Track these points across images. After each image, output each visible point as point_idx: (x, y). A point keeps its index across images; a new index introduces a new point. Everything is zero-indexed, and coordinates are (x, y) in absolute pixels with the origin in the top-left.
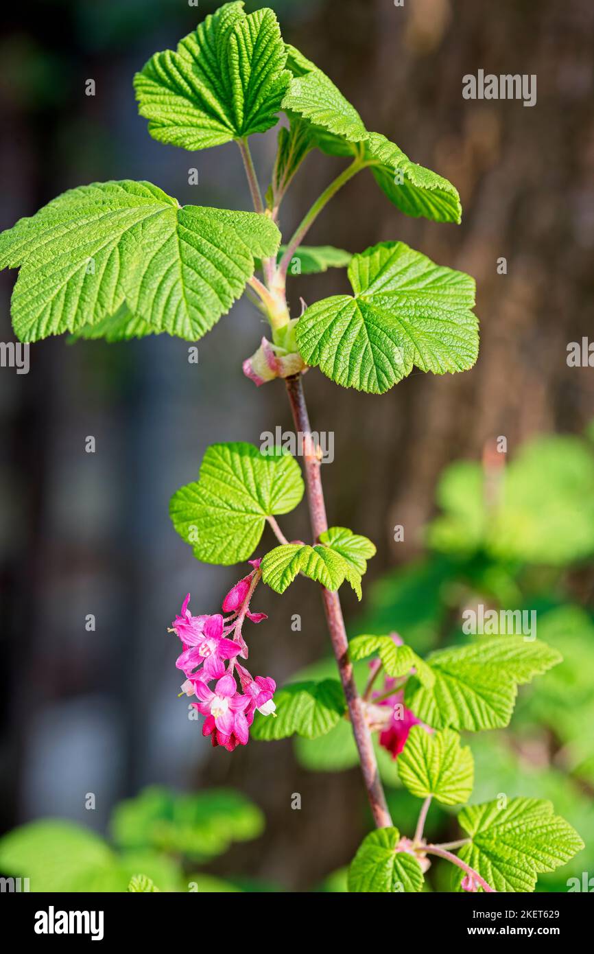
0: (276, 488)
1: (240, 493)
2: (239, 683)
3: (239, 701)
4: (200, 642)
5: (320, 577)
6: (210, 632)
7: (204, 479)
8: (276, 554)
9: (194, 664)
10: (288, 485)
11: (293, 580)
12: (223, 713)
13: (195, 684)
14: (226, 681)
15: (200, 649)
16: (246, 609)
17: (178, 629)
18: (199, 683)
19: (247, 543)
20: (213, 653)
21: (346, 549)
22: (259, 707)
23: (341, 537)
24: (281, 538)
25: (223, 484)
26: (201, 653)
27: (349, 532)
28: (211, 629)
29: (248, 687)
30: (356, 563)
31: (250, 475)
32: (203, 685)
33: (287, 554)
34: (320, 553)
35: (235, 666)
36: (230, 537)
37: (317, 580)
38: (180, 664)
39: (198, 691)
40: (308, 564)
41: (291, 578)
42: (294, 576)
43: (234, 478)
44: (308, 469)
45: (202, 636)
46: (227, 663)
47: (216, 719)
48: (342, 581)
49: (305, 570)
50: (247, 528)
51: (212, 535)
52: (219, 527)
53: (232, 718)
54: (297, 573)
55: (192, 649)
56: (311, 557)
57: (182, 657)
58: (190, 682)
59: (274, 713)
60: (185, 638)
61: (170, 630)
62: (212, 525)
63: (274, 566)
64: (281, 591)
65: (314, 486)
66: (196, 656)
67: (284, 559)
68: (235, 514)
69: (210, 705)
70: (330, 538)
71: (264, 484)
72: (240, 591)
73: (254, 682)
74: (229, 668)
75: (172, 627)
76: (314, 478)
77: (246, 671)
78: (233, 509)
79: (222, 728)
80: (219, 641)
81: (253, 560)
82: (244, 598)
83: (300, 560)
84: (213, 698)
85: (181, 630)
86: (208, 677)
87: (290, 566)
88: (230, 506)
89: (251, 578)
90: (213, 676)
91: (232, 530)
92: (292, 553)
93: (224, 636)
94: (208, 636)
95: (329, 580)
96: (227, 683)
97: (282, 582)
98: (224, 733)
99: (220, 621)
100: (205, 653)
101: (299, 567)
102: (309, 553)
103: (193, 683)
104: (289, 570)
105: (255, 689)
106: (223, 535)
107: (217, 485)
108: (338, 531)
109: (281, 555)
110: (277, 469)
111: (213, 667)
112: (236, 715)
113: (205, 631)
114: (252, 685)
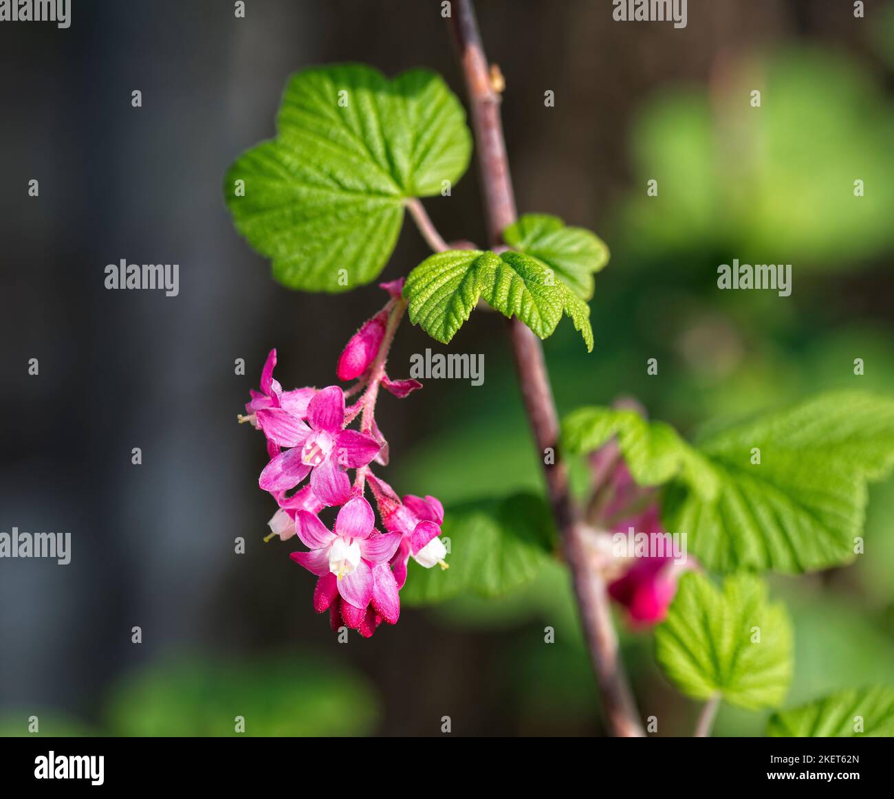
0: (421, 148)
1: (354, 159)
2: (377, 510)
3: (379, 544)
4: (301, 438)
5: (518, 311)
6: (319, 419)
7: (288, 135)
8: (433, 270)
9: (292, 481)
10: (442, 140)
11: (467, 317)
12: (351, 567)
13: (297, 518)
14: (354, 509)
15: (303, 452)
16: (380, 374)
17: (261, 417)
18: (303, 515)
19: (371, 250)
20: (327, 458)
21: (555, 255)
22: (416, 552)
23: (543, 233)
24: (434, 239)
25: (321, 144)
26: (306, 460)
27: (556, 223)
28: (321, 412)
29: (393, 516)
30: (573, 279)
31: (373, 124)
32: (313, 517)
33: (453, 269)
34: (514, 266)
35: (368, 478)
36: (339, 242)
37: (514, 316)
38: (265, 482)
39: (302, 531)
40: (495, 287)
41: (464, 314)
42: (470, 310)
43: (344, 132)
44: (478, 110)
45: (306, 427)
46: (352, 475)
47: (338, 579)
48: (560, 316)
49: (489, 297)
50: (371, 222)
51: (306, 238)
52: (319, 223)
53: (368, 577)
54: (475, 303)
55: (287, 452)
56: (498, 273)
57: (269, 468)
58: (287, 515)
59: (443, 563)
60: (274, 434)
61: (242, 419)
62: (306, 219)
63: (431, 292)
64: (446, 338)
65: (489, 142)
66: (296, 464)
67: (448, 278)
68: (347, 197)
69: (328, 555)
70: (523, 234)
71: (398, 140)
72: (368, 339)
73: (405, 509)
74: (355, 484)
75: (245, 414)
76: (487, 126)
77: (386, 488)
78: (343, 188)
79: (351, 596)
80: (338, 436)
81: (388, 281)
82: (376, 353)
83: (479, 280)
84: (332, 543)
85: (266, 419)
86: (318, 503)
87: (461, 291)
88: (338, 182)
89: (386, 316)
90: (329, 501)
91: (342, 228)
92: (461, 266)
93: (344, 426)
94: (316, 427)
95: (536, 316)
96: (356, 514)
97: (447, 322)
98: (355, 604)
99: (337, 399)
100: (313, 460)
101: (478, 293)
102: (494, 267)
103: (293, 517)
104: (459, 298)
105: (406, 521)
106: (326, 236)
107: (313, 147)
108: (536, 223)
109: (442, 270)
110: (420, 111)
111: (328, 482)
112: (375, 570)
113: (311, 418)
114: (400, 514)
